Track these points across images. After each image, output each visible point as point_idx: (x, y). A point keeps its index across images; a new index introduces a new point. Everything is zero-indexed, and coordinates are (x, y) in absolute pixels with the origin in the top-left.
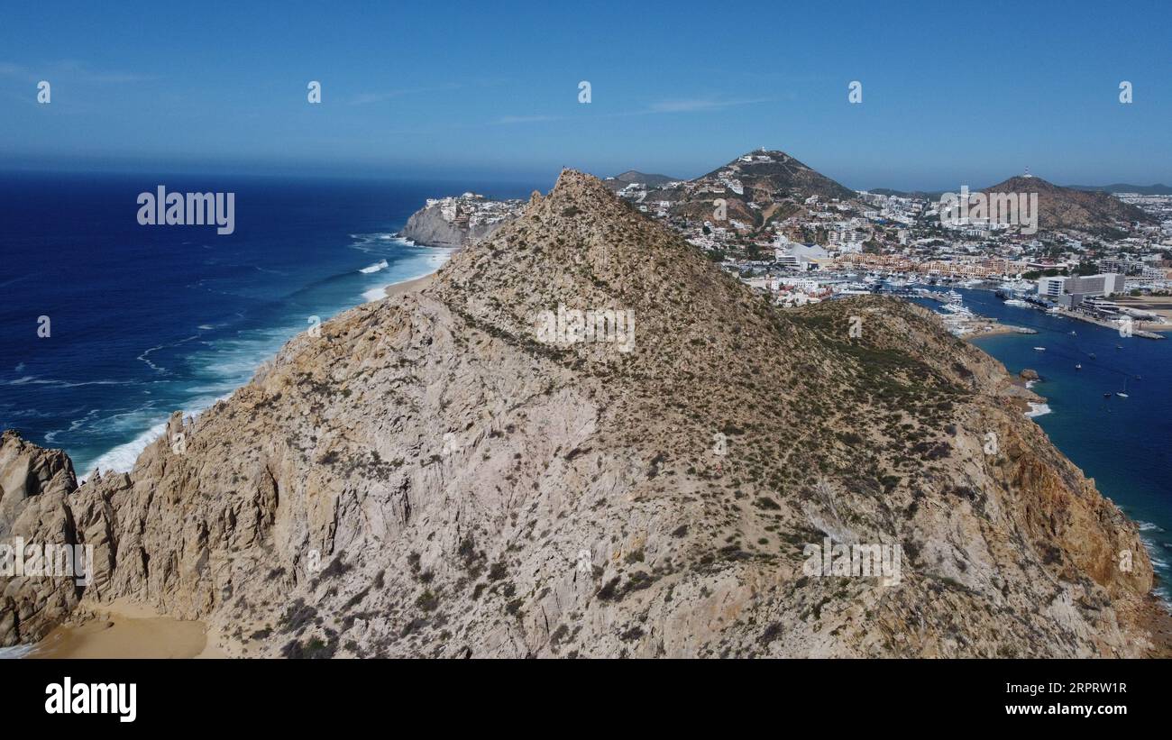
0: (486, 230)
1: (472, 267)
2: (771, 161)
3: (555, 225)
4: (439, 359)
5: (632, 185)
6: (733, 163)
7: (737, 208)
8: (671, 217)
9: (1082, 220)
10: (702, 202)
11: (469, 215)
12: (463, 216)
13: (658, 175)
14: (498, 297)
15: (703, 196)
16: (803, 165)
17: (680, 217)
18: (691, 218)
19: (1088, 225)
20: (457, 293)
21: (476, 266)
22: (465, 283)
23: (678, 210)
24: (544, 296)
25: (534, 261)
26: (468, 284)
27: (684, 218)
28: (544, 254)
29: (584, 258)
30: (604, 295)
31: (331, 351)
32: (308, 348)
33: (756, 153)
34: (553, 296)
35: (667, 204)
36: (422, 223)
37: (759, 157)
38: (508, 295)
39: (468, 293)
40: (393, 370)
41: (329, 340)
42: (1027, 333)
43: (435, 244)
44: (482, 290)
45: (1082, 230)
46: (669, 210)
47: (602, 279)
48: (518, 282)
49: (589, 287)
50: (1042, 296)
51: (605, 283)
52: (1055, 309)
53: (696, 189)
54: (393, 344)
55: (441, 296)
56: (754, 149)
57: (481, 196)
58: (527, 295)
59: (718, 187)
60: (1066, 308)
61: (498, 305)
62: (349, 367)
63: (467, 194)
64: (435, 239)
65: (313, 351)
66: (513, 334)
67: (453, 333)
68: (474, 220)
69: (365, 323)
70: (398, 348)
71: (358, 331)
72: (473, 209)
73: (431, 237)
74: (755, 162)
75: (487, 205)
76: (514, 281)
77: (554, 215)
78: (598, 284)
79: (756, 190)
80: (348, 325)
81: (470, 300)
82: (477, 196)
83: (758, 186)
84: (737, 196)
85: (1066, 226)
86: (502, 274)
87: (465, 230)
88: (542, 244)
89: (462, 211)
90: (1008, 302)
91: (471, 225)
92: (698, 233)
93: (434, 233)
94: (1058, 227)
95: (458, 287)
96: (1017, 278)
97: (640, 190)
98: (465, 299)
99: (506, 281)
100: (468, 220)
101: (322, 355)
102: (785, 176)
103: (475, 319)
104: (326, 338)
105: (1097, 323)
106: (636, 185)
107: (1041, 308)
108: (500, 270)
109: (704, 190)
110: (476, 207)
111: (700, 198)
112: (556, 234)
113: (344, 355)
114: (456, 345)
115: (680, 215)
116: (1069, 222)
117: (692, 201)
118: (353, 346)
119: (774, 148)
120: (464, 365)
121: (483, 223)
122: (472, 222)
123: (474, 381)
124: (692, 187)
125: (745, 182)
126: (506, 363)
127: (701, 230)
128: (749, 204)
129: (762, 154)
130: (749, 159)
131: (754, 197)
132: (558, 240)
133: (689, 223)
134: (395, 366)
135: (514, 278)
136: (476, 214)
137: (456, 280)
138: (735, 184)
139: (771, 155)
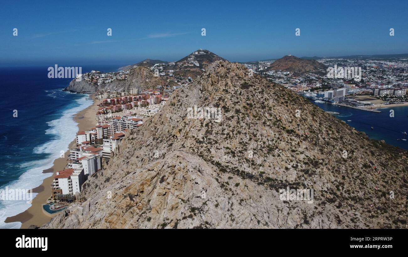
0: (105, 86)
1: (202, 126)
2: (205, 54)
3: (240, 94)
4: (216, 203)
5: (156, 65)
6: (191, 55)
7: (199, 71)
8: (175, 76)
9: (312, 69)
10: (186, 69)
11: (97, 80)
12: (95, 80)
13: (158, 60)
14: (229, 146)
15: (186, 67)
16: (215, 55)
17: (179, 76)
18: (183, 76)
19: (314, 71)
20: (202, 147)
21: (204, 125)
22: (203, 138)
23: (177, 73)
24: (259, 143)
25: (239, 119)
26: (205, 139)
27: (180, 76)
28: (243, 114)
29: (271, 115)
30: (298, 140)
31: (135, 208)
32: (116, 209)
33: (199, 51)
34: (264, 143)
35: (172, 71)
36: (76, 84)
37: (200, 52)
38: (234, 144)
39: (209, 146)
40: (190, 220)
41: (131, 199)
42: (337, 114)
43: (84, 92)
44: (216, 142)
45: (313, 73)
46: (173, 73)
47: (289, 129)
48: (236, 134)
49: (285, 135)
50: (326, 98)
51: (292, 131)
52: (334, 103)
53: (183, 65)
54: (182, 197)
55: (193, 150)
56: (198, 50)
57: (99, 72)
58: (246, 143)
59: (191, 64)
60: (337, 102)
61: (233, 153)
62: (152, 220)
63: (93, 71)
64: (83, 90)
65: (120, 211)
66: (254, 174)
67: (217, 180)
68: (100, 82)
69: (154, 180)
70: (185, 199)
71: (150, 188)
72: (98, 77)
73: (81, 90)
74: (199, 54)
75: (103, 75)
76: (233, 134)
77: (236, 89)
78: (289, 132)
79: (204, 64)
80: (143, 184)
81: (213, 150)
82: (97, 72)
83: (204, 63)
84: (198, 67)
85: (308, 72)
86: (224, 130)
87: (96, 86)
88: (238, 107)
89: (93, 78)
90: (316, 101)
91: (99, 84)
92: (187, 81)
93: (83, 88)
94: (305, 72)
95: (200, 142)
96: (309, 92)
97: (160, 66)
98: (209, 150)
99: (228, 134)
100: (97, 82)
101: (128, 213)
102: (210, 59)
103: (222, 165)
104: (128, 198)
105: (353, 107)
106: (158, 64)
107: (329, 103)
108: (221, 127)
109: (186, 65)
110: (99, 76)
111: (185, 68)
112: (244, 100)
113: (144, 209)
114: (223, 190)
115: (178, 75)
116: (308, 70)
117: (182, 70)
118: (149, 201)
119: (205, 49)
120: (236, 207)
121: (104, 83)
122: (99, 83)
123: (252, 220)
124: (181, 64)
125: (199, 61)
126: (264, 199)
127: (188, 80)
128: (202, 69)
129: (201, 51)
130: (197, 53)
131: (203, 67)
132: (248, 104)
133: (182, 78)
134: (191, 216)
135: (233, 131)
136: (100, 79)
137: (196, 136)
138: (196, 62)
139: (203, 51)
